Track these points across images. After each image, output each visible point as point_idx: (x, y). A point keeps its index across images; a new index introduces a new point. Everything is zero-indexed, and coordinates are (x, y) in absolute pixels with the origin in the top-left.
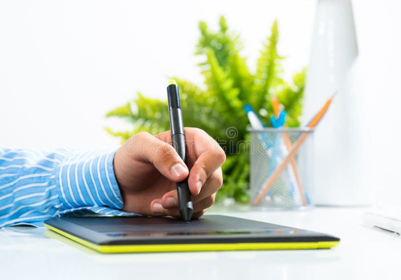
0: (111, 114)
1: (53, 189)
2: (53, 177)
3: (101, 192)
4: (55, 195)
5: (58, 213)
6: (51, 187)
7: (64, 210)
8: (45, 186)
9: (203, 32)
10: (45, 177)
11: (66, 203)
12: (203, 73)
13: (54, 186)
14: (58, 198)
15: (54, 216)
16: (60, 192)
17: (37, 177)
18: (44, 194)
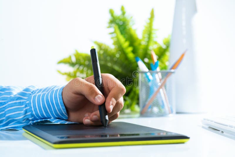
0: (60, 62)
1: (28, 109)
2: (28, 102)
3: (55, 111)
4: (29, 112)
5: (31, 122)
6: (27, 108)
7: (34, 120)
8: (23, 107)
9: (112, 15)
10: (23, 102)
11: (35, 117)
12: (112, 38)
13: (28, 108)
14: (31, 114)
15: (29, 124)
16: (32, 110)
17: (18, 103)
18: (22, 112)
